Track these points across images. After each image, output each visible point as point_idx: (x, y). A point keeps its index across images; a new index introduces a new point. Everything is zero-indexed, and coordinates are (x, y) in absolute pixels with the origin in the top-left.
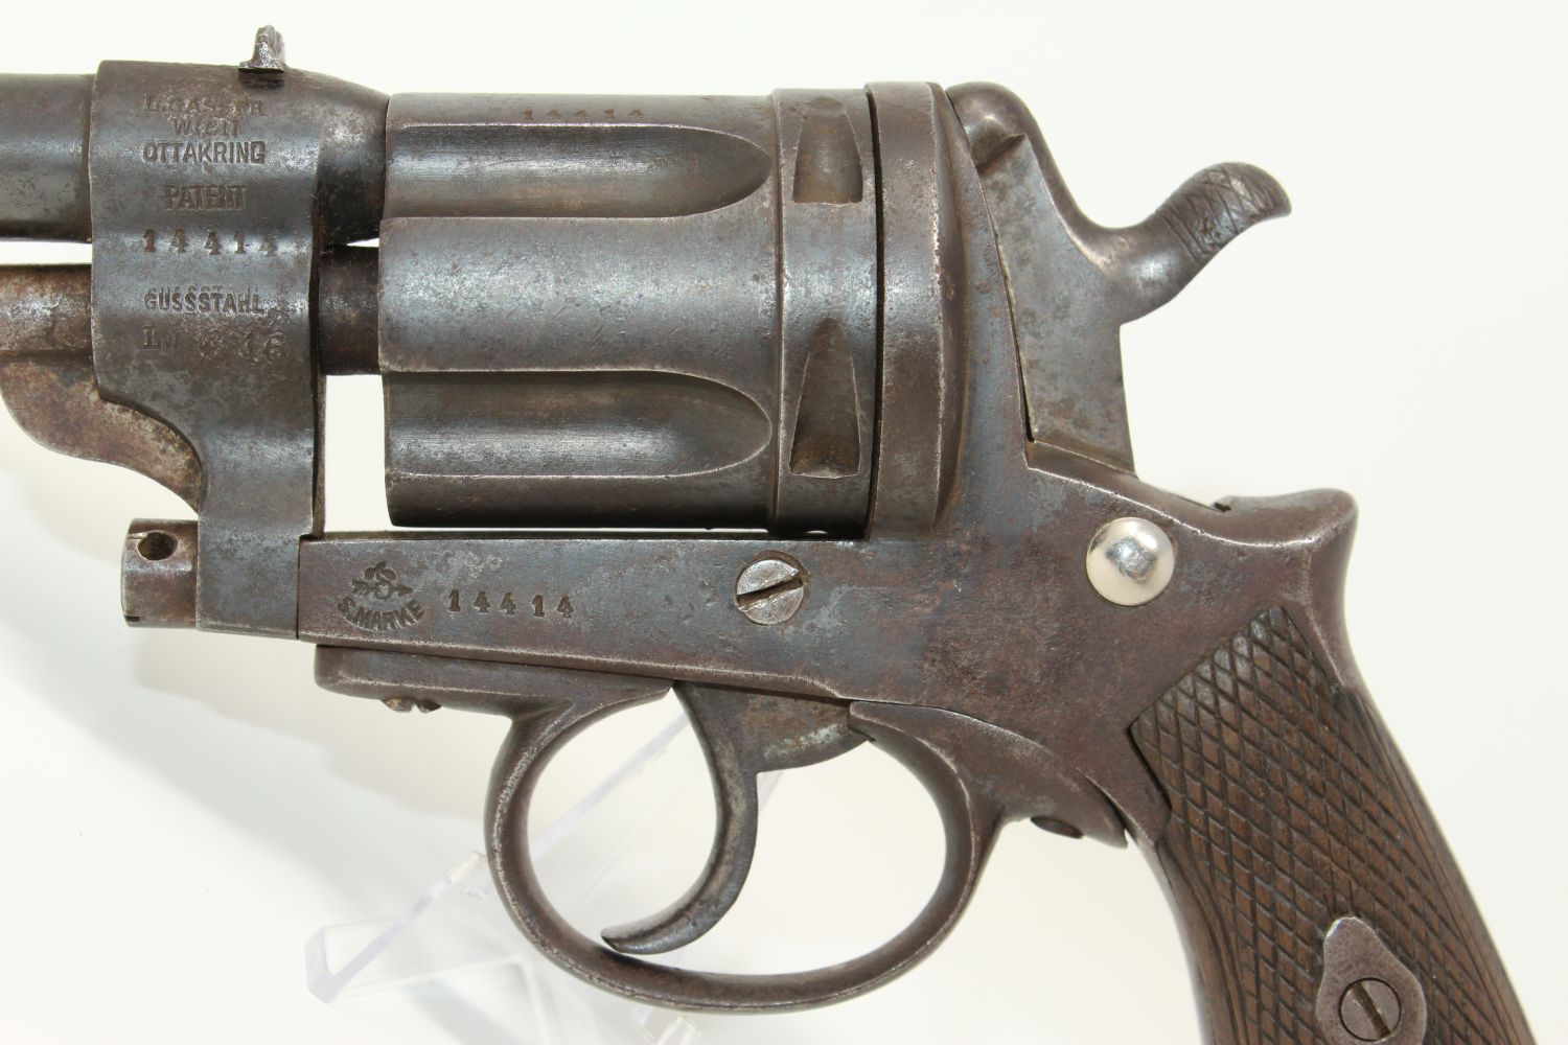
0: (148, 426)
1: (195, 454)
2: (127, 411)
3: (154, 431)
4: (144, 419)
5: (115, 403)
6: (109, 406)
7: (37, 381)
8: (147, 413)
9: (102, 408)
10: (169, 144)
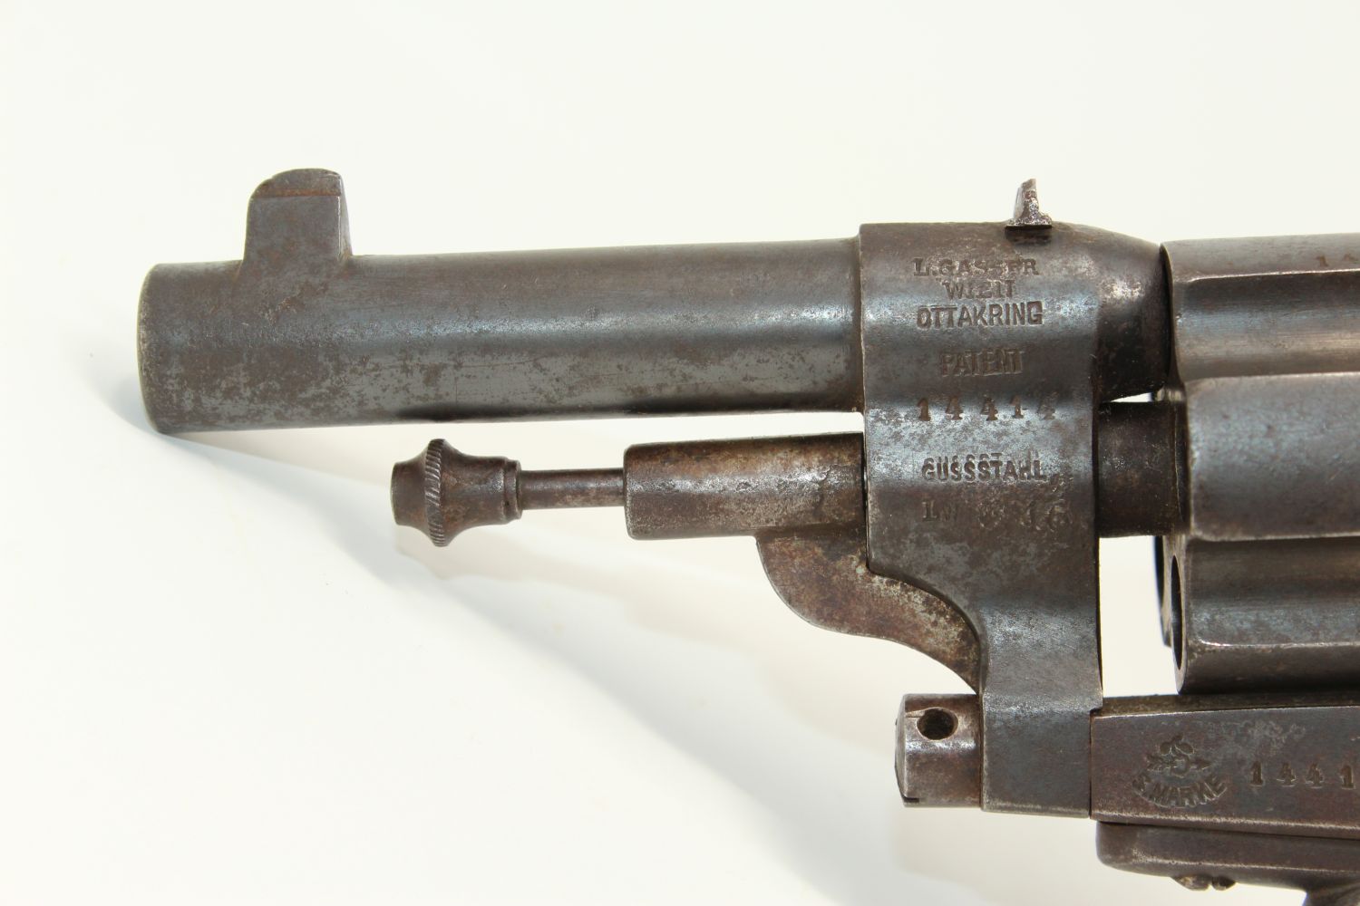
0: (917, 598)
1: (969, 625)
2: (896, 583)
3: (923, 602)
4: (914, 591)
5: (883, 575)
6: (877, 578)
7: (802, 556)
8: (918, 585)
9: (870, 581)
10: (942, 309)
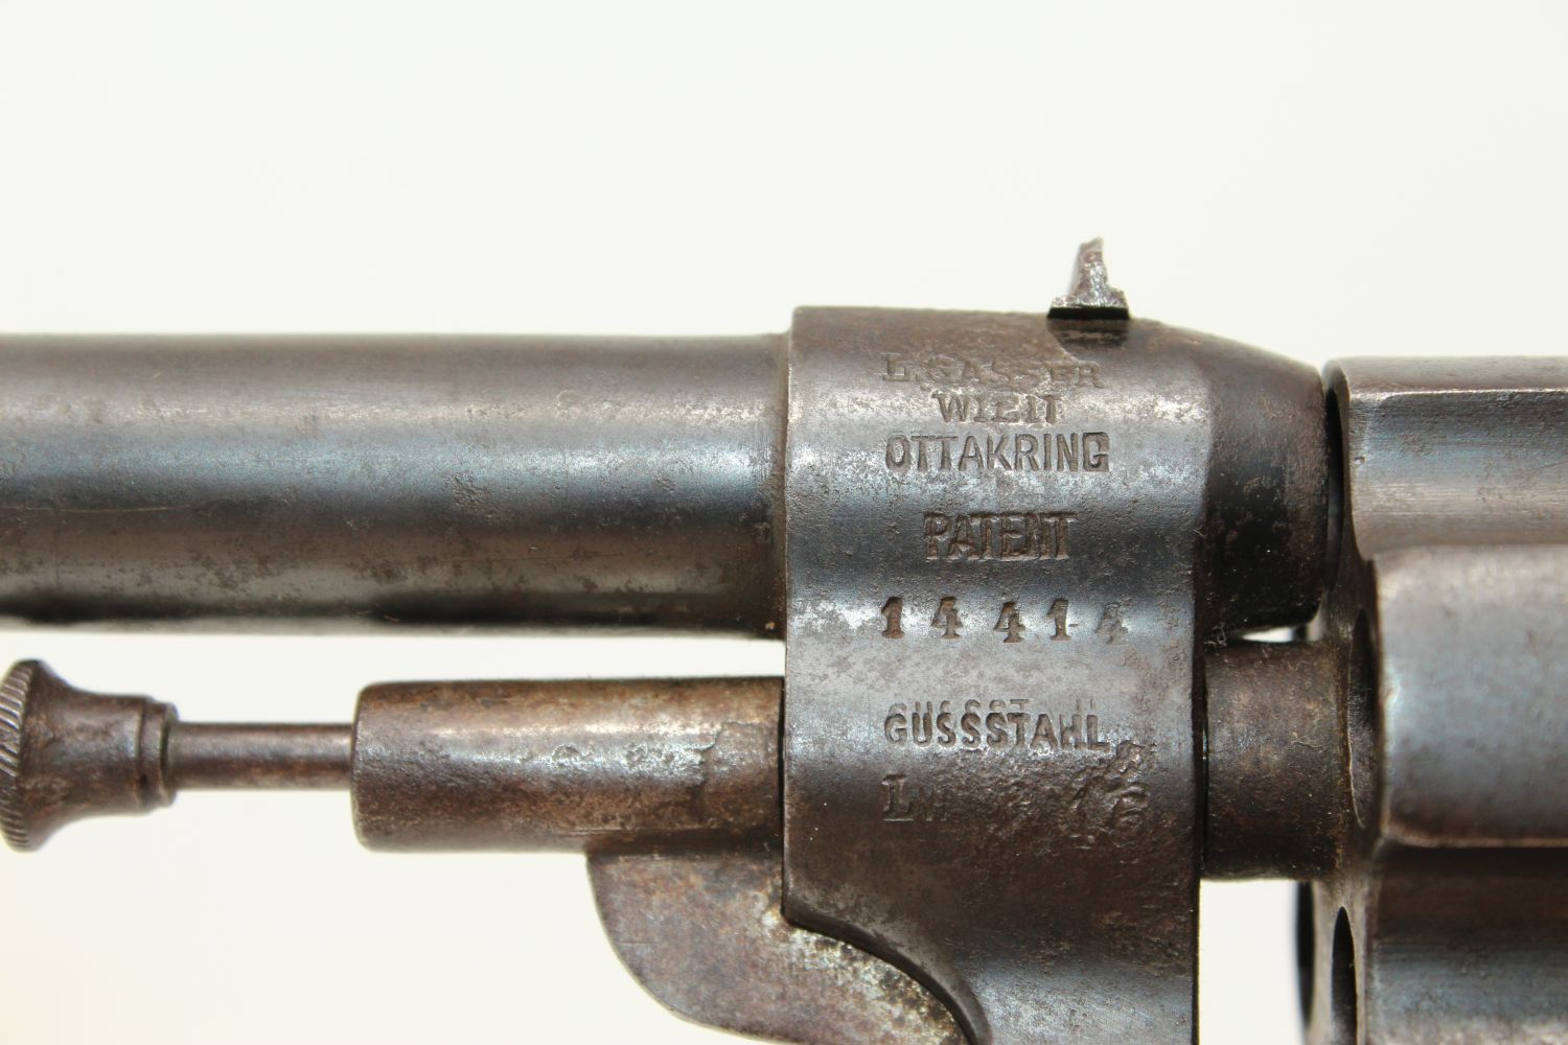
0: (871, 972)
1: (961, 1024)
2: (833, 945)
3: (881, 982)
4: (865, 960)
5: (811, 930)
6: (799, 935)
7: (667, 889)
8: (872, 948)
9: (786, 940)
10: (931, 438)
